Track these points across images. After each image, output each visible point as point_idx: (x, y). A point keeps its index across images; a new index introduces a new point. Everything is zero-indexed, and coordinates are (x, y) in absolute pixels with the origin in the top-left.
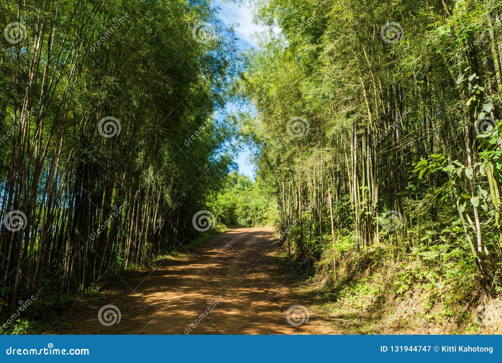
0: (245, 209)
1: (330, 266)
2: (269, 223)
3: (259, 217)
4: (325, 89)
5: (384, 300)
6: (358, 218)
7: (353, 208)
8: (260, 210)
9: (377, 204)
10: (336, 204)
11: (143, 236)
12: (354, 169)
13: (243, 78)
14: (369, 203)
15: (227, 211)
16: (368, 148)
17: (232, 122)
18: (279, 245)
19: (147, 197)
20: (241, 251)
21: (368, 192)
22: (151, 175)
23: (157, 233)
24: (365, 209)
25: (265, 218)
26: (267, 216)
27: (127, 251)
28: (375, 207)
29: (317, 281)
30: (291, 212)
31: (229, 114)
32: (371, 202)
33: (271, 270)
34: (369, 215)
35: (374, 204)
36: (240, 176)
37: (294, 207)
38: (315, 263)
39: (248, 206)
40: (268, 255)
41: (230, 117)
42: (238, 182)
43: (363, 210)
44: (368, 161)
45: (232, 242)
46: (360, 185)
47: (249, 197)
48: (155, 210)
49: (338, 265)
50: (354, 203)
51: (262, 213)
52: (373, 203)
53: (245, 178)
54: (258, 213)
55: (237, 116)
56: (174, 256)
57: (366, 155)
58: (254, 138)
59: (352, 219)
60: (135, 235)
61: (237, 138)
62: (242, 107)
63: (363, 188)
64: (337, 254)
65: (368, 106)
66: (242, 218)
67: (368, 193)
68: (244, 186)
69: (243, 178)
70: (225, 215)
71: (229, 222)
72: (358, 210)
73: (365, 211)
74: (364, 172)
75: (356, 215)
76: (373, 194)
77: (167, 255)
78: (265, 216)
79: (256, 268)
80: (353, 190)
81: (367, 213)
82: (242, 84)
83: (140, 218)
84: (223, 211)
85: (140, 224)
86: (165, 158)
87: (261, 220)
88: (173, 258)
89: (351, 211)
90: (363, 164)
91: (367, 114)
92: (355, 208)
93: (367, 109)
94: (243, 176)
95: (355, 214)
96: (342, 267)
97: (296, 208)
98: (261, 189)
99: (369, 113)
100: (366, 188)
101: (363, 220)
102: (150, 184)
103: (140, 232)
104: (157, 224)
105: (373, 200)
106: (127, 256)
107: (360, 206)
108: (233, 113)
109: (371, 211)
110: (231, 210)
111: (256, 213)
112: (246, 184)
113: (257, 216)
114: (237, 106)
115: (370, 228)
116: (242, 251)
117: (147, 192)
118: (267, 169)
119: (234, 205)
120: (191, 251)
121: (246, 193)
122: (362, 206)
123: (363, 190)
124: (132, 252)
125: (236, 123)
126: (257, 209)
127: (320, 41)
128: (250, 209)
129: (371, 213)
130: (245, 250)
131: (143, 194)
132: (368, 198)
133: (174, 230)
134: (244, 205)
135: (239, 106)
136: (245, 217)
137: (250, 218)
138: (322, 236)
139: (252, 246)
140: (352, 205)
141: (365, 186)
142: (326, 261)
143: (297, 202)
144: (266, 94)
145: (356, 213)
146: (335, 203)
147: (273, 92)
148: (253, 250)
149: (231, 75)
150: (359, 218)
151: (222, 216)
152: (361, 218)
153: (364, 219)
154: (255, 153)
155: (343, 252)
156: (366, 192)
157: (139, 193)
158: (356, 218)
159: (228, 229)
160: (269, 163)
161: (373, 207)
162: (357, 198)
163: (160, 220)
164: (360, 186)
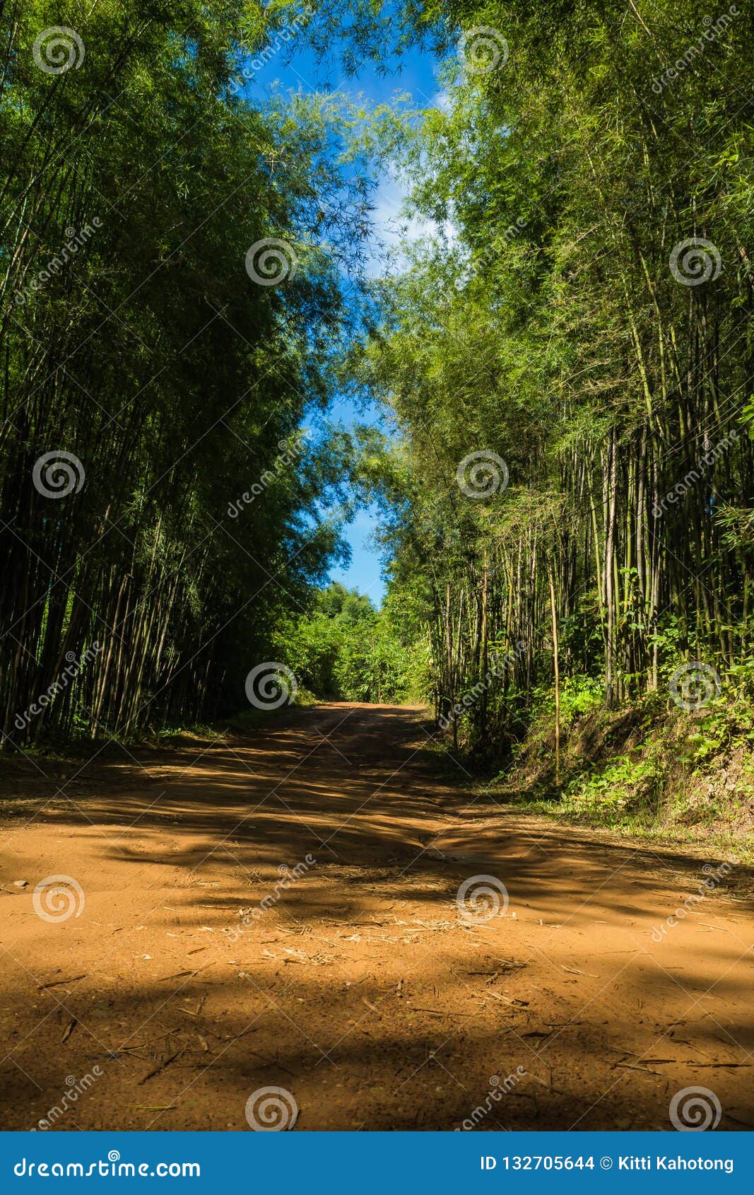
0: (357, 668)
1: (547, 747)
2: (410, 698)
3: (387, 685)
4: (553, 355)
5: (664, 783)
6: (612, 635)
7: (602, 616)
8: (391, 668)
9: (655, 608)
10: (564, 623)
11: (134, 674)
12: (608, 532)
13: (373, 334)
14: (640, 605)
15: (319, 661)
16: (641, 485)
17: (340, 446)
18: (432, 728)
19: (147, 589)
20: (345, 737)
21: (638, 580)
22: (160, 541)
23: (163, 679)
24: (629, 617)
25: (402, 688)
26: (405, 681)
27: (98, 703)
28: (651, 615)
29: (515, 779)
30: (462, 657)
31: (335, 430)
32: (644, 603)
33: (414, 768)
34: (637, 630)
35: (650, 611)
36: (348, 595)
37: (469, 647)
38: (513, 746)
39: (364, 661)
40: (407, 746)
41: (336, 434)
42: (344, 608)
43: (625, 620)
44: (639, 518)
45: (326, 722)
46: (621, 562)
47: (367, 641)
48: (162, 628)
49: (564, 740)
50: (606, 605)
51: (396, 675)
52: (647, 606)
53: (360, 600)
54: (385, 676)
55: (352, 433)
56: (197, 734)
57: (635, 502)
58: (390, 480)
59: (600, 638)
60: (116, 671)
61: (353, 478)
62: (367, 406)
63: (627, 570)
64: (564, 718)
65: (644, 379)
66: (349, 688)
67: (636, 584)
68: (356, 617)
69: (356, 600)
70: (312, 670)
71: (321, 686)
72: (614, 622)
73: (629, 622)
74: (629, 537)
75: (610, 631)
76: (648, 588)
77: (183, 730)
78: (400, 681)
79: (380, 764)
80: (605, 575)
81: (633, 626)
82: (371, 348)
83: (128, 637)
84: (308, 661)
85: (127, 650)
86: (189, 515)
87: (390, 692)
88: (196, 738)
89: (599, 621)
90: (629, 519)
91: (643, 397)
92: (607, 615)
93: (642, 384)
94: (356, 595)
95: (606, 630)
96: (575, 745)
97: (473, 647)
98: (395, 623)
99: (647, 393)
100: (634, 570)
101: (623, 642)
102: (156, 562)
103: (128, 665)
104: (164, 659)
105: (647, 600)
106: (95, 715)
107: (618, 612)
108: (343, 427)
109: (643, 622)
110: (328, 659)
111: (381, 676)
112: (360, 612)
113: (383, 682)
114: (356, 404)
115: (637, 661)
116: (349, 739)
117: (149, 577)
118: (412, 559)
119: (335, 649)
120: (235, 730)
121: (361, 632)
122: (621, 608)
123: (627, 576)
124: (107, 710)
125: (349, 448)
126: (383, 667)
127: (547, 239)
128: (367, 666)
129: (641, 627)
130: (356, 737)
131: (139, 580)
132: (636, 594)
133: (200, 685)
134: (355, 656)
135: (360, 404)
136: (356, 686)
137: (366, 687)
138: (531, 691)
139: (371, 730)
140: (602, 610)
141: (631, 567)
142: (538, 737)
143: (476, 636)
144: (420, 380)
145: (609, 625)
146: (563, 620)
147: (436, 373)
148: (374, 736)
149: (349, 325)
150: (614, 636)
151: (305, 671)
152: (620, 636)
153: (627, 641)
154: (388, 524)
155: (577, 713)
156: (634, 580)
157: (130, 578)
158: (609, 637)
159: (317, 702)
160: (418, 547)
161: (647, 616)
162: (613, 594)
163: (172, 651)
164: (619, 567)
